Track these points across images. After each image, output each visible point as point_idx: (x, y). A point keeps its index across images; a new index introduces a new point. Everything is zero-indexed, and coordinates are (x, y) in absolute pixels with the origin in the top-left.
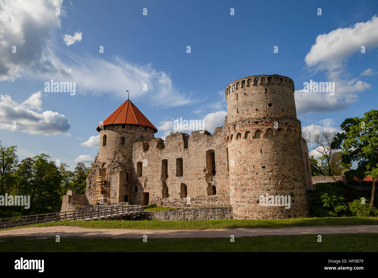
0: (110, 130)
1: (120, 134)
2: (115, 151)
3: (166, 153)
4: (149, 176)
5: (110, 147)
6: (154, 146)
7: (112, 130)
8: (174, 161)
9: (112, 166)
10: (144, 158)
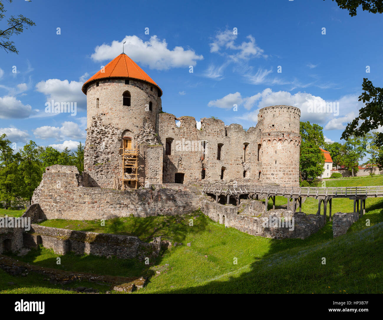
0: (138, 87)
1: (149, 97)
2: (145, 118)
3: (206, 135)
4: (184, 156)
5: (139, 111)
6: (192, 125)
7: (140, 88)
8: (215, 145)
9: (144, 136)
10: (177, 135)
